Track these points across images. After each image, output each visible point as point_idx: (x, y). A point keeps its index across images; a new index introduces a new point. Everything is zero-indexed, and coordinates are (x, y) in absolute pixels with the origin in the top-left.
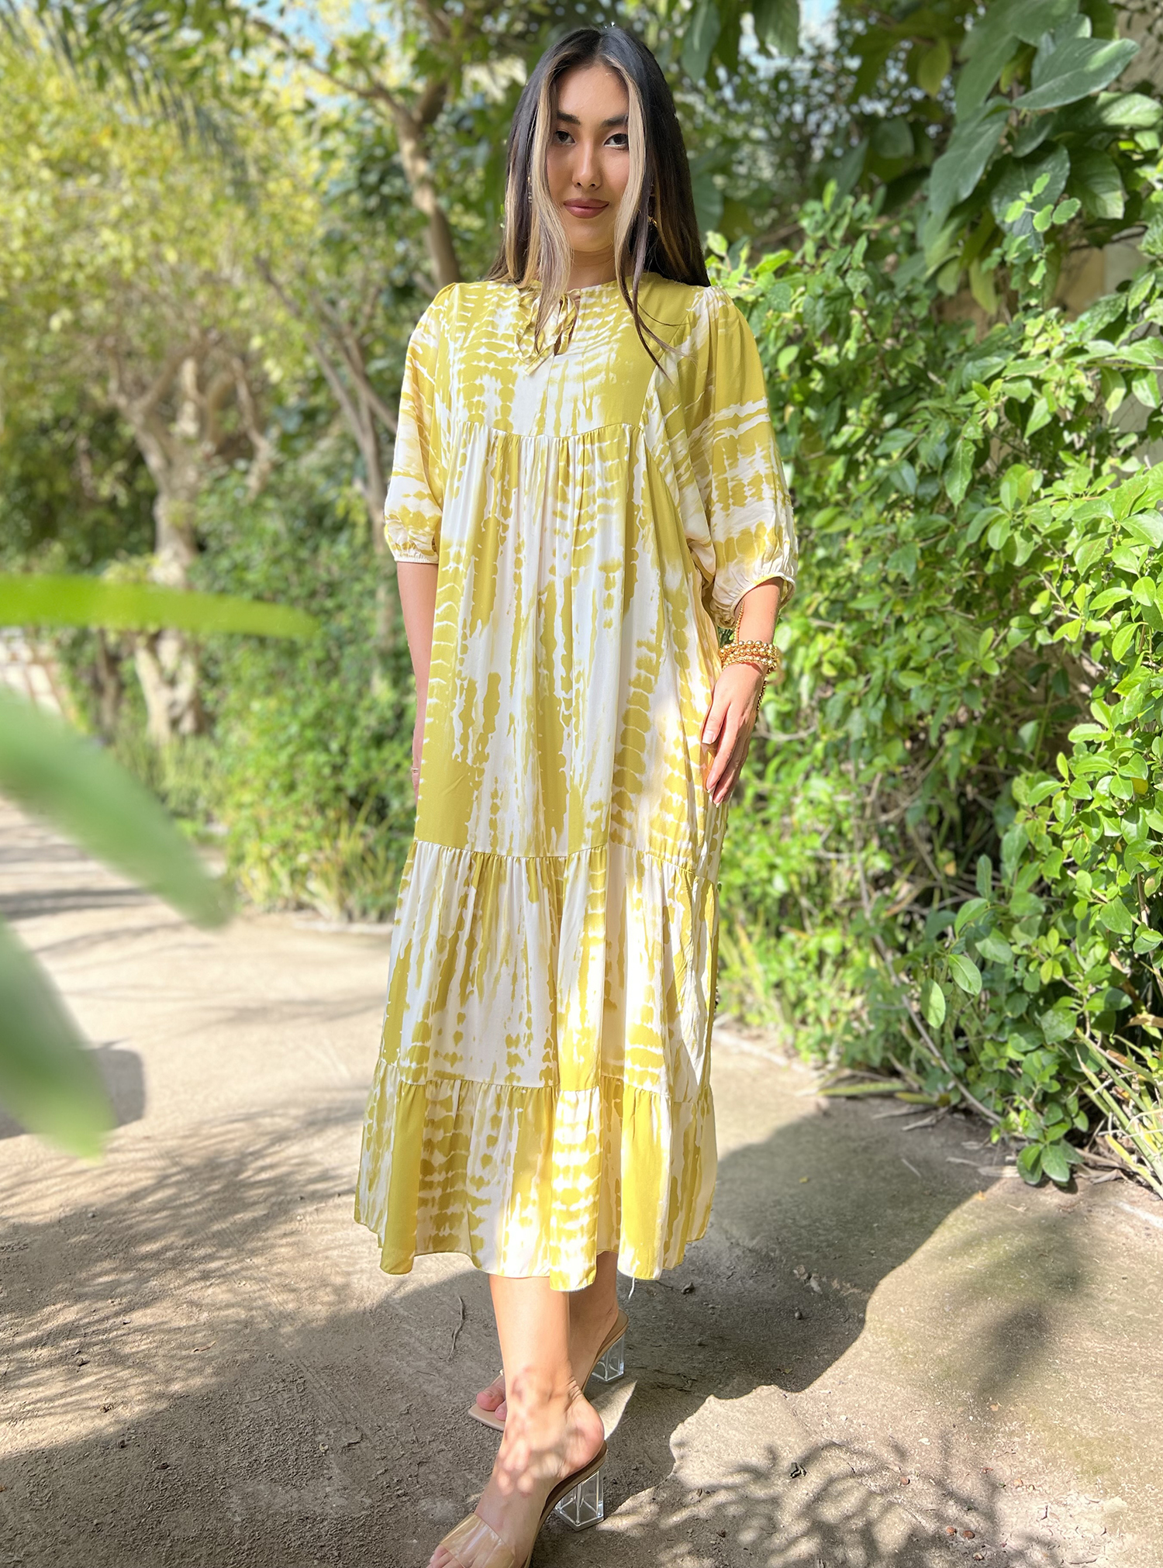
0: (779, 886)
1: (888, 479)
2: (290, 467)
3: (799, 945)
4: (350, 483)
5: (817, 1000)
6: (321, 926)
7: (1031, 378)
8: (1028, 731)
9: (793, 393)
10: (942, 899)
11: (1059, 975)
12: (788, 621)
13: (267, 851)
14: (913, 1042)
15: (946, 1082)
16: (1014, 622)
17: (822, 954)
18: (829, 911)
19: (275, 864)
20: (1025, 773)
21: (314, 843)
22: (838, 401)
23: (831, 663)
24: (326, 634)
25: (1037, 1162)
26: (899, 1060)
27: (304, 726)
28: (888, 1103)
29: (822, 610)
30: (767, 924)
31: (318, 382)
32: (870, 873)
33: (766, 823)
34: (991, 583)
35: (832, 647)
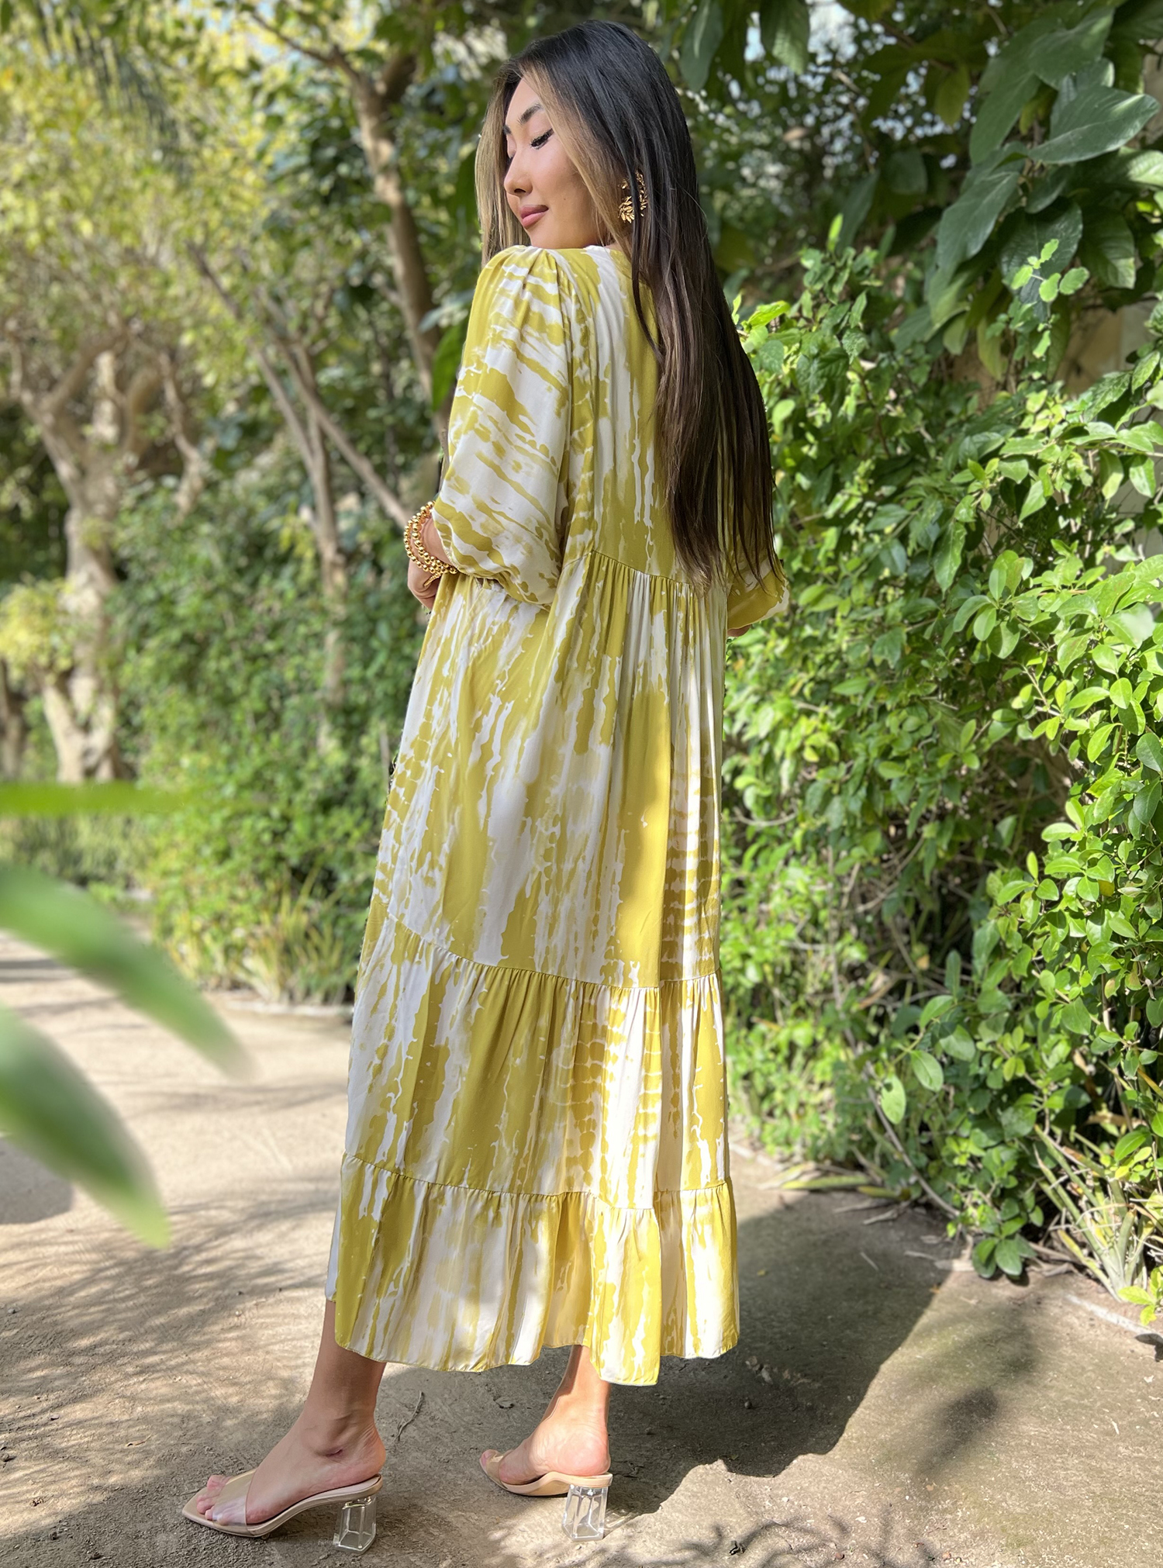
0: (752, 976)
1: (877, 558)
2: (225, 486)
3: (770, 1036)
4: (297, 512)
5: (785, 1092)
6: (258, 1007)
7: (1029, 458)
8: (1007, 825)
9: (784, 457)
10: (914, 992)
11: (1022, 1072)
12: (772, 702)
13: (197, 925)
14: (877, 1137)
15: (907, 1177)
16: (997, 715)
17: (792, 1046)
18: (802, 1002)
19: (207, 938)
20: (1001, 868)
21: (252, 917)
22: (831, 470)
23: (813, 747)
24: (267, 681)
25: (991, 1257)
26: (864, 1153)
27: (242, 787)
28: (851, 1196)
29: (807, 691)
30: (739, 1014)
31: (260, 392)
32: (845, 964)
33: (742, 910)
34: (977, 672)
35: (815, 730)
